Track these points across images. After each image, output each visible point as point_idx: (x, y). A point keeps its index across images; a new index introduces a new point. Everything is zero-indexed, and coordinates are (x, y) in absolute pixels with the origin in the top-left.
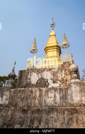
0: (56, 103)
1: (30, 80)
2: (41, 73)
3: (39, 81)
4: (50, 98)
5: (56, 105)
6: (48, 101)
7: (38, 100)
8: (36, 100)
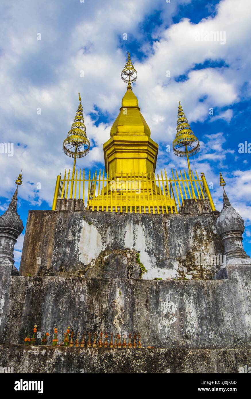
0: (187, 337)
1: (73, 249)
2: (113, 229)
3: (106, 257)
4: (167, 316)
5: (188, 341)
6: (160, 327)
7: (120, 323)
8: (116, 321)
